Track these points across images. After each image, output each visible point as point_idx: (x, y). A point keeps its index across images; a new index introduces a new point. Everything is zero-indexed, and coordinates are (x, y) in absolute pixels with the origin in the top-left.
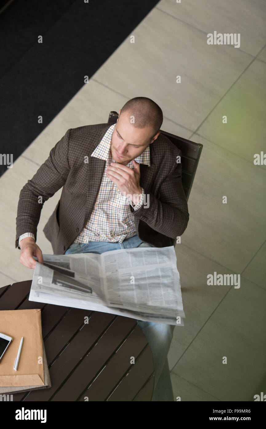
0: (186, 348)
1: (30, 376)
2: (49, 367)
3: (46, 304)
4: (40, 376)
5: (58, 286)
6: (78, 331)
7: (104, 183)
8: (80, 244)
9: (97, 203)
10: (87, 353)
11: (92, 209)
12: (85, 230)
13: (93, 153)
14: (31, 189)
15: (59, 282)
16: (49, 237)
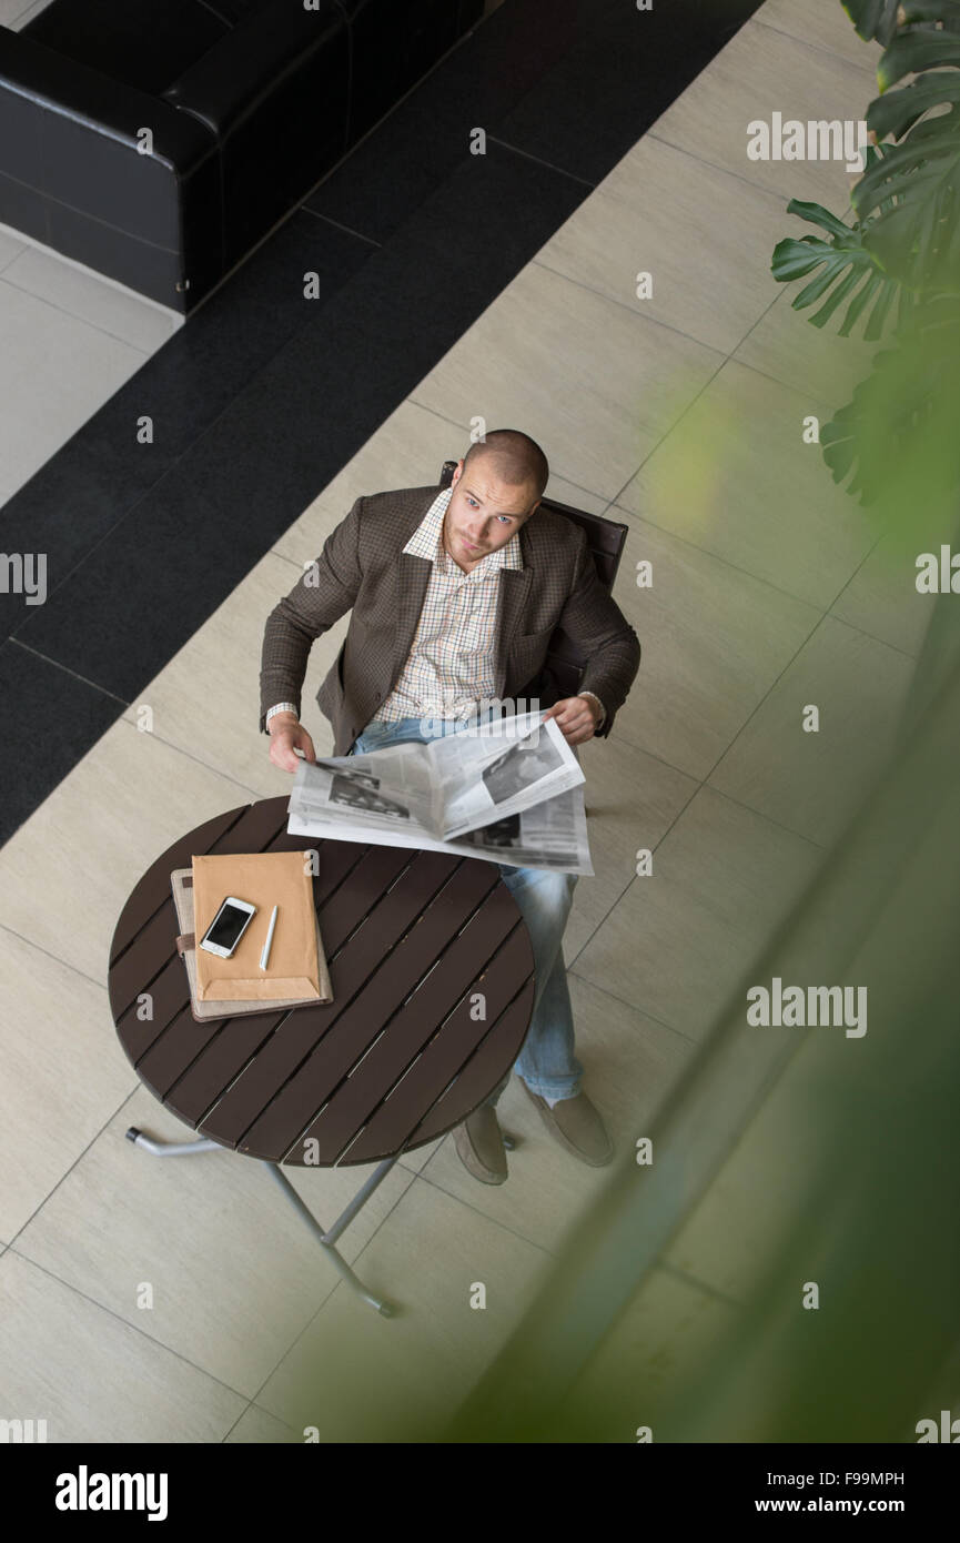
0: (597, 925)
1: (292, 981)
2: (329, 963)
3: (323, 840)
4: (311, 980)
5: (341, 806)
6: (385, 894)
7: (428, 605)
8: (385, 723)
9: (416, 644)
10: (402, 937)
11: (408, 655)
12: (393, 693)
13: (408, 545)
14: (286, 616)
15: (341, 798)
16: (327, 711)
